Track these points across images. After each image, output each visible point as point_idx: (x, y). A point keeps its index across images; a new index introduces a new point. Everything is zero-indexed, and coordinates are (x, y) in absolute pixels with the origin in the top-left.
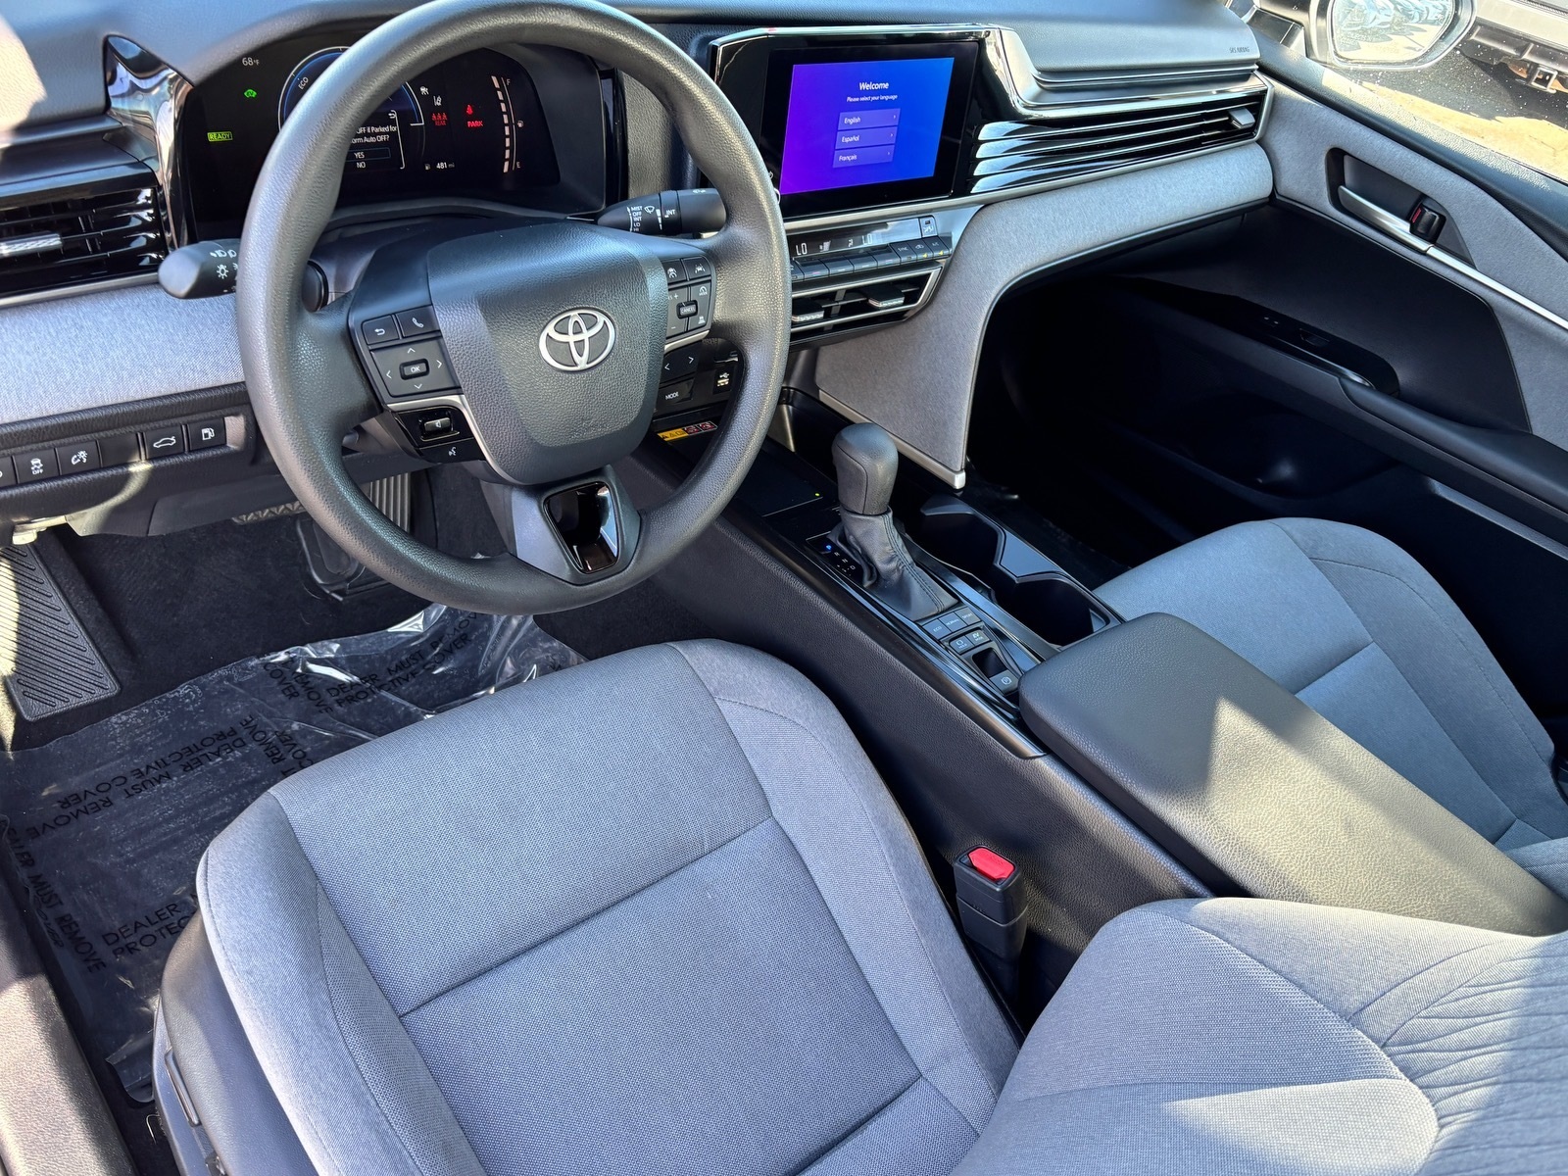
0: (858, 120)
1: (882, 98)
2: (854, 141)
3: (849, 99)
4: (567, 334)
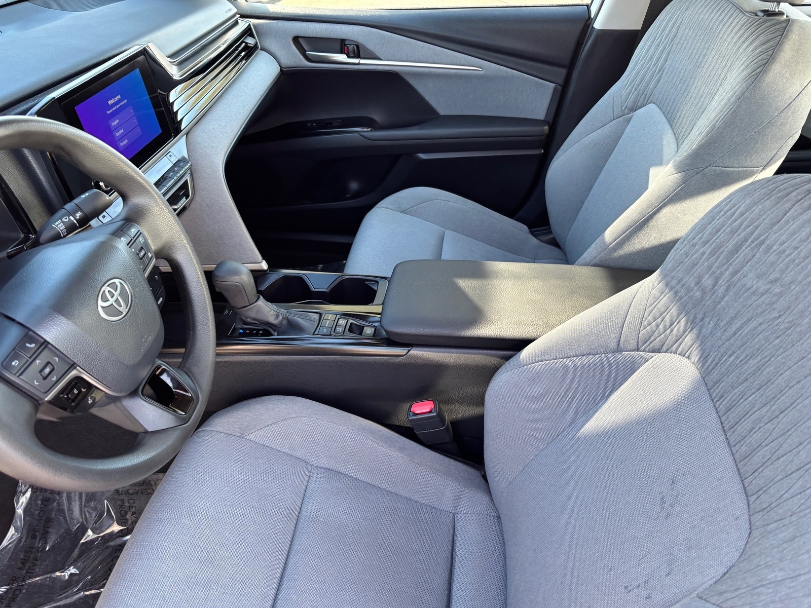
0: (117, 121)
1: (121, 104)
2: (122, 133)
3: (108, 112)
4: (108, 300)
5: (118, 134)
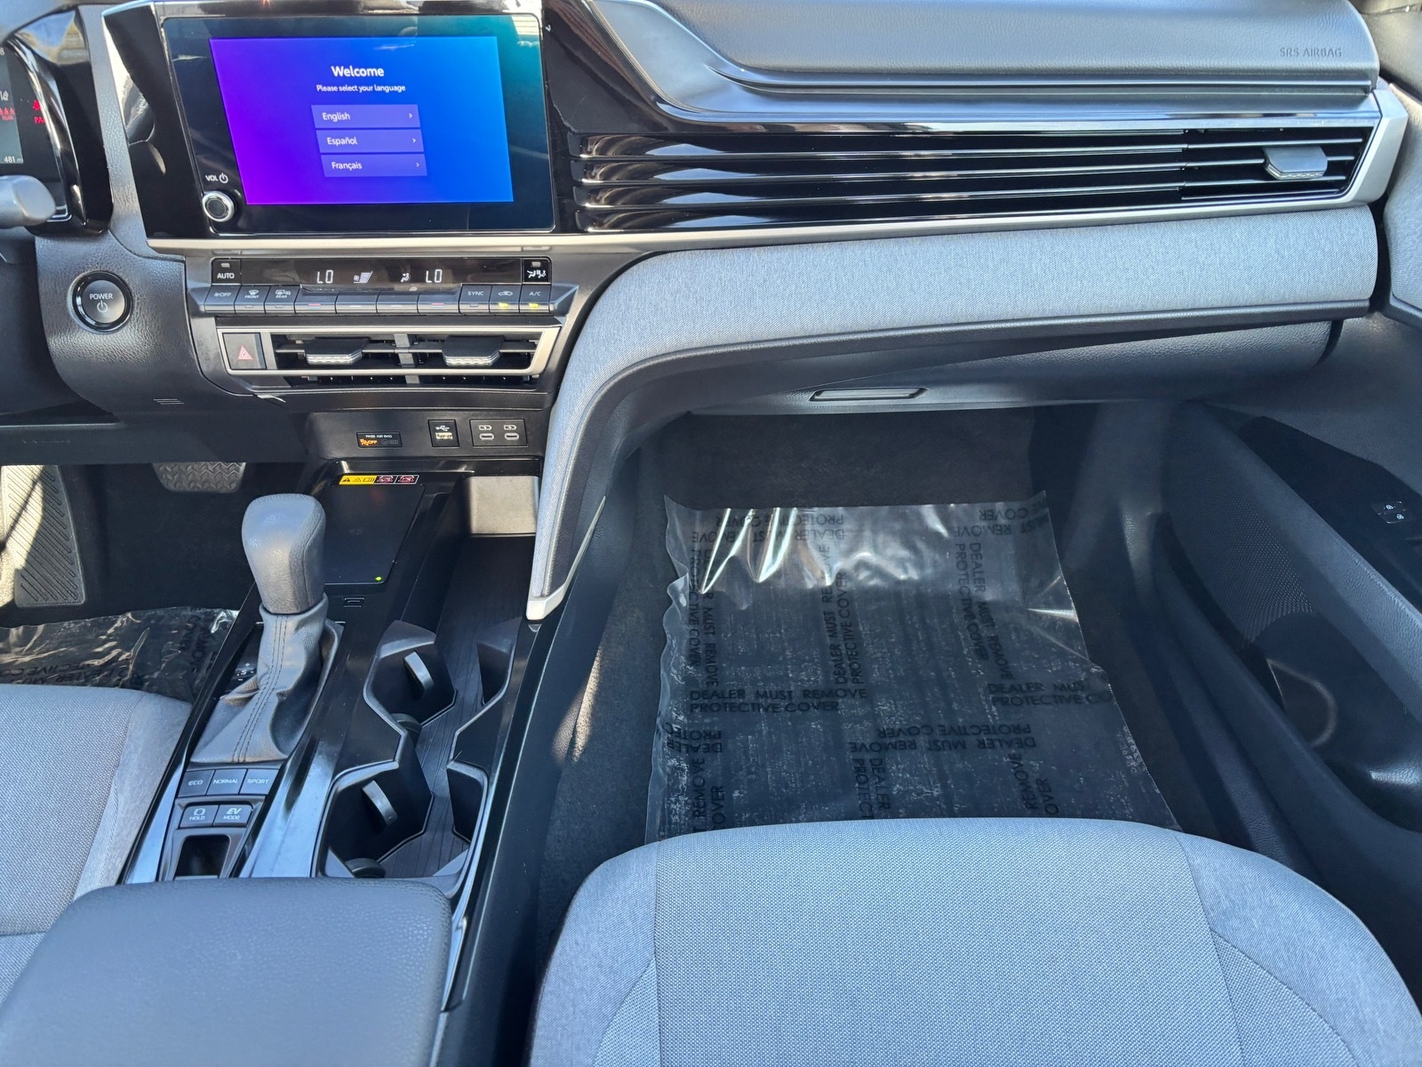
0: (346, 116)
1: (379, 89)
2: (348, 145)
3: (319, 87)
5: (334, 142)
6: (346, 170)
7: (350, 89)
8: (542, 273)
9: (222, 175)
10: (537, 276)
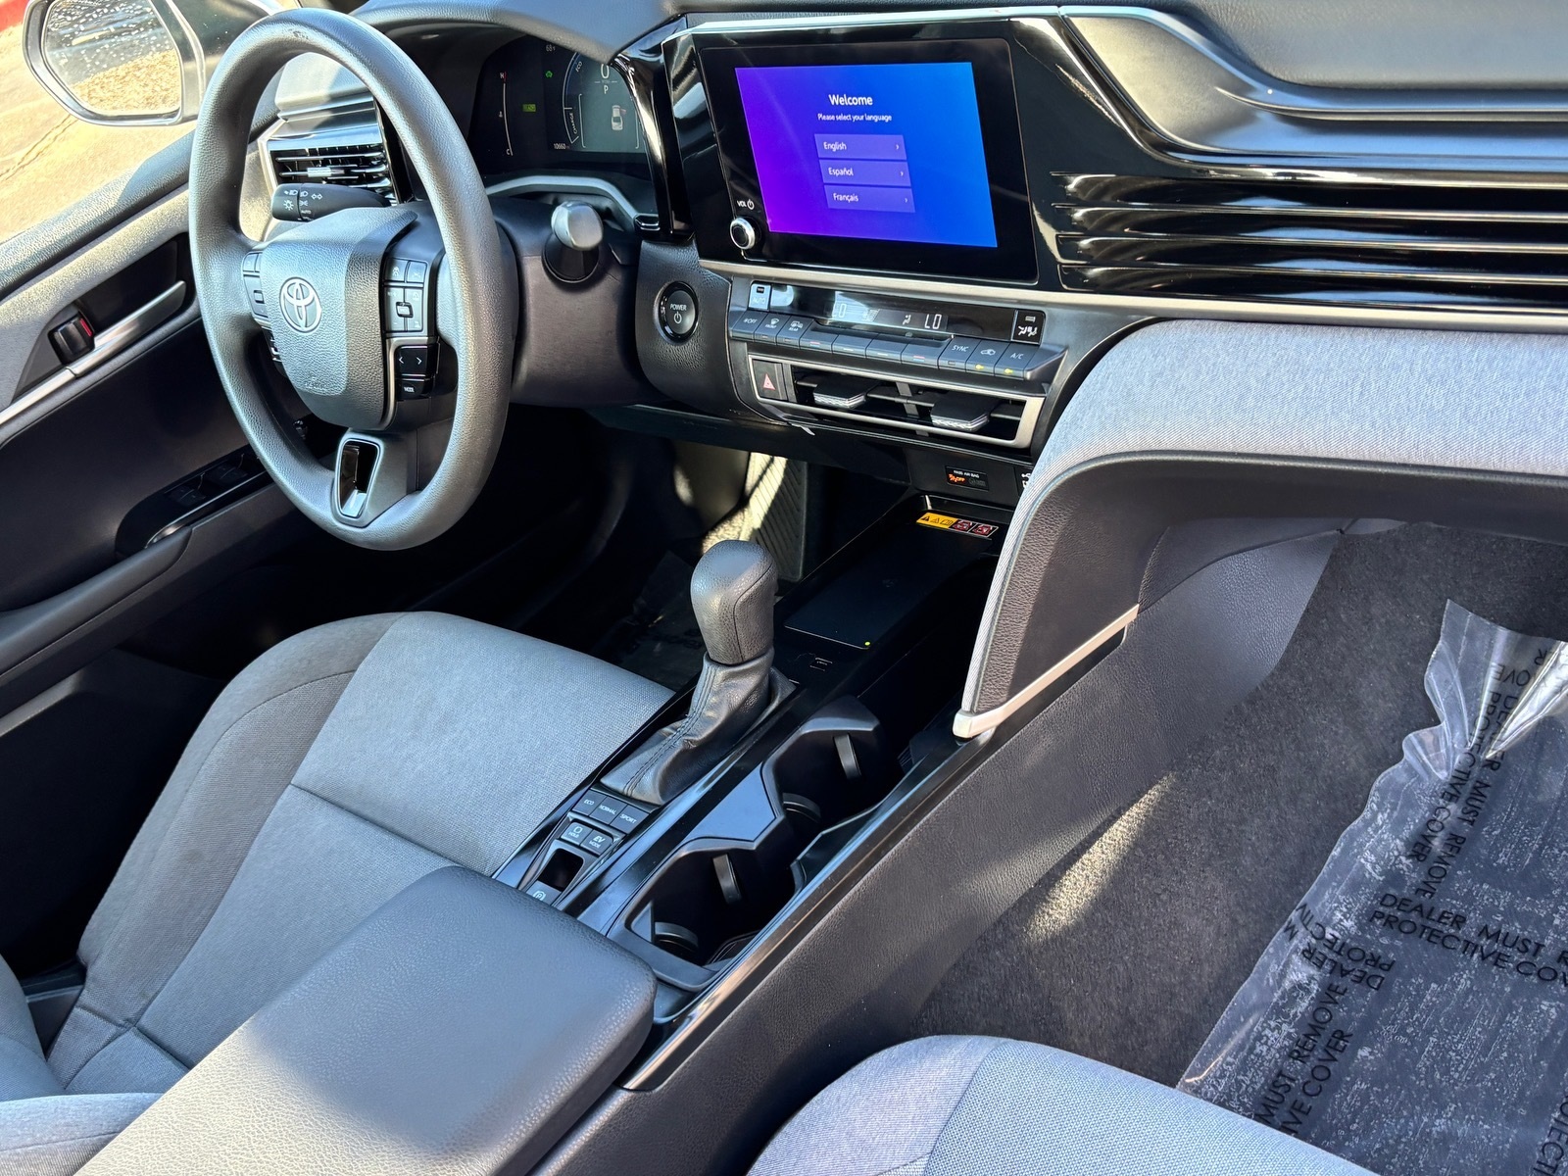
0: (843, 146)
1: (869, 118)
2: (845, 176)
3: (820, 116)
4: (293, 297)
5: (834, 172)
6: (845, 201)
7: (845, 118)
8: (1033, 330)
9: (749, 202)
10: (1027, 333)
